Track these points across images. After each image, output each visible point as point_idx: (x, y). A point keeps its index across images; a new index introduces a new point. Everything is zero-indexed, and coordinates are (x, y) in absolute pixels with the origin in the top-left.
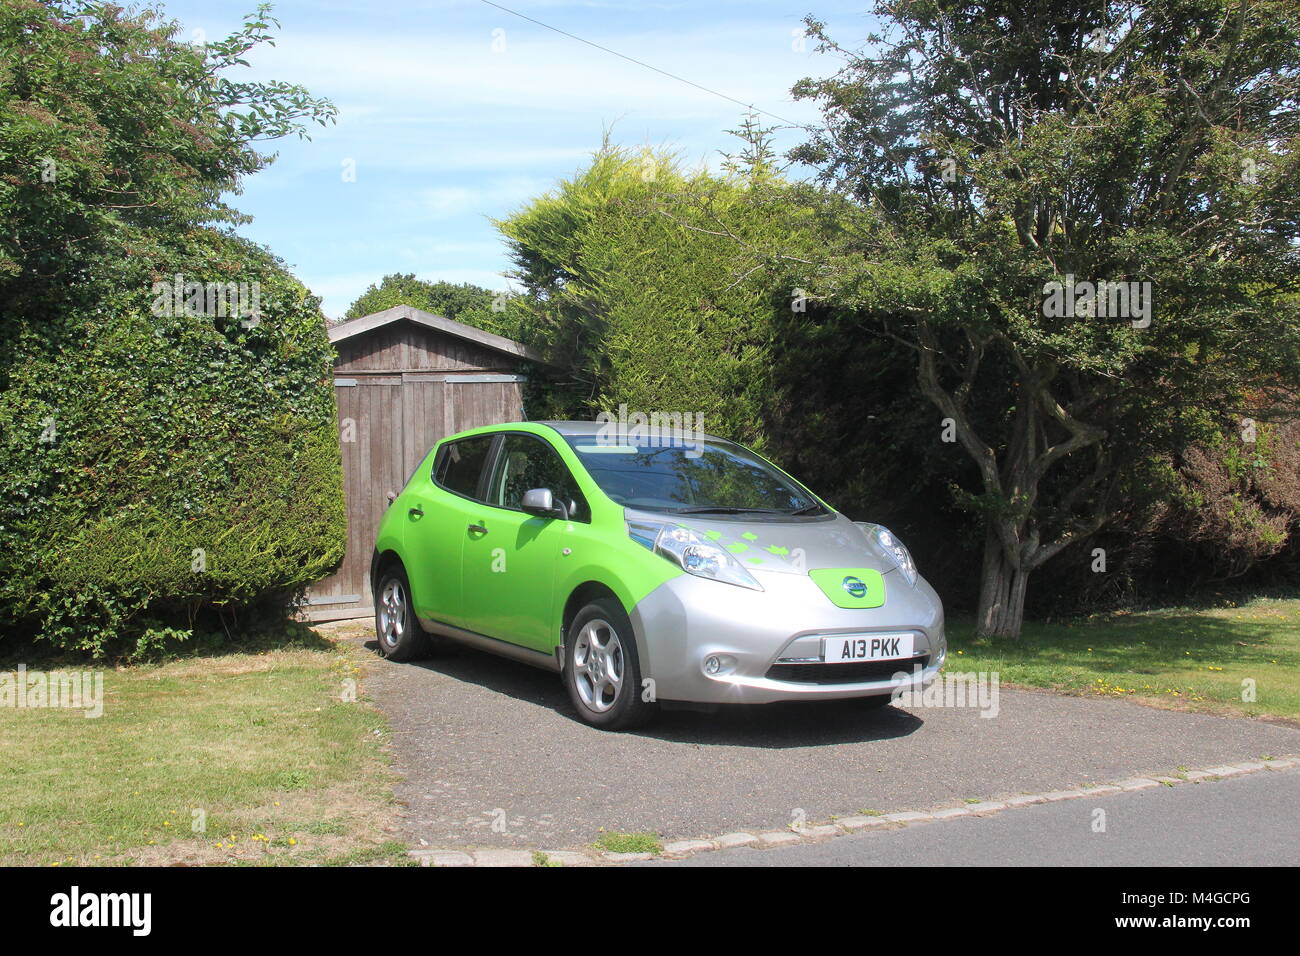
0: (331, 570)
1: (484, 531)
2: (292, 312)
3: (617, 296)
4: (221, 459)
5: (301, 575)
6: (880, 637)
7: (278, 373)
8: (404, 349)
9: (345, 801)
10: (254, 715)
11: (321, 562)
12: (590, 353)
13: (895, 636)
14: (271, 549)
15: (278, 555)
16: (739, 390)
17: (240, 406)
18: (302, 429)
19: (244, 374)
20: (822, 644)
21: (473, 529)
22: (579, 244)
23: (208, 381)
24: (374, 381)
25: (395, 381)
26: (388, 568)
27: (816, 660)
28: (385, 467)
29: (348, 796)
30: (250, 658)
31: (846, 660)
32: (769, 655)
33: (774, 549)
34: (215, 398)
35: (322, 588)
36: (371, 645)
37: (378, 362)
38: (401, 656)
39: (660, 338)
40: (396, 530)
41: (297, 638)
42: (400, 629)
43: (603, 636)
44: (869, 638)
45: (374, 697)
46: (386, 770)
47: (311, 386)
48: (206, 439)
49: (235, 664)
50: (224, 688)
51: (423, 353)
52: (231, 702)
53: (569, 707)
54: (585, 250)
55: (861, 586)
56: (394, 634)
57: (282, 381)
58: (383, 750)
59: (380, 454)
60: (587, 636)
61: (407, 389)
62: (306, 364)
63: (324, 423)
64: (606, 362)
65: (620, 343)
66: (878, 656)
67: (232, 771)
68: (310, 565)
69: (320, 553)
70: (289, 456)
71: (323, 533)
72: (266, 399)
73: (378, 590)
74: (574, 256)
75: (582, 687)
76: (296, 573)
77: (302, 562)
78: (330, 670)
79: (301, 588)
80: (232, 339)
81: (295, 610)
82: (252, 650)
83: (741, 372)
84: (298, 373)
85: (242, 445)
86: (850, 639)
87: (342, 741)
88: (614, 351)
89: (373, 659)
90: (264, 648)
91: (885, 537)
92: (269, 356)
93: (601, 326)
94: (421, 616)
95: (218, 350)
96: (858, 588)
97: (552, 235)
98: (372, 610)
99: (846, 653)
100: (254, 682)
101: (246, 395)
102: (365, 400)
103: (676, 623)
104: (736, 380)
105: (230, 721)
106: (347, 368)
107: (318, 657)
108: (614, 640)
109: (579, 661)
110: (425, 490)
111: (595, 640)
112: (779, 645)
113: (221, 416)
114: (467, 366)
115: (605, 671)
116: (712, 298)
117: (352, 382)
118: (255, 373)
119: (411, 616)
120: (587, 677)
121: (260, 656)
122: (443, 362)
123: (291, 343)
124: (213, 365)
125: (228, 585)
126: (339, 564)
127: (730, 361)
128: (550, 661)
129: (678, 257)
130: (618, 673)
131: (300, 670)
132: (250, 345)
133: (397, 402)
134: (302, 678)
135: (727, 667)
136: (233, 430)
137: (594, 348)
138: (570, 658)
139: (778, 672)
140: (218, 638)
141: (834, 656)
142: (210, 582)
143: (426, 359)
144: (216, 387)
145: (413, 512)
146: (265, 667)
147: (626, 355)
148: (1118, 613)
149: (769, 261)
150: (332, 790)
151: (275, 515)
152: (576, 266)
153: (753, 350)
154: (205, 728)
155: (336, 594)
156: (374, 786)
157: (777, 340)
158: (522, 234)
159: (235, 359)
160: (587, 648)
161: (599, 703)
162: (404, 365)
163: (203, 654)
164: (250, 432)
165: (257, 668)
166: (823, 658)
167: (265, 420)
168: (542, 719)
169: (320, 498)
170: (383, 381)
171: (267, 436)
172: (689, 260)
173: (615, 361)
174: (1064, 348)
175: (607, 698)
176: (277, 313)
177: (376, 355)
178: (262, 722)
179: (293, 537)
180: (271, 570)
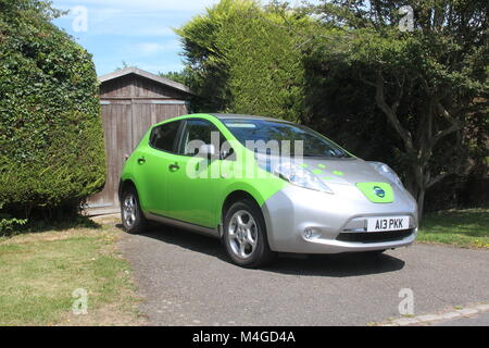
0: (100, 189)
1: (178, 168)
2: (77, 60)
3: (234, 61)
4: (42, 132)
5: (84, 192)
6: (393, 218)
7: (71, 90)
8: (132, 88)
9: (110, 316)
10: (59, 263)
11: (94, 185)
12: (221, 89)
13: (400, 218)
14: (68, 178)
15: (72, 181)
16: (290, 107)
17: (51, 106)
18: (84, 118)
19: (53, 90)
20: (366, 222)
21: (171, 167)
22: (215, 37)
23: (34, 93)
24: (118, 102)
25: (128, 102)
26: (127, 188)
27: (362, 230)
28: (124, 144)
29: (112, 314)
30: (58, 233)
31: (378, 230)
32: (338, 228)
33: (335, 172)
34: (38, 101)
35: (95, 199)
36: (119, 226)
37: (120, 93)
38: (134, 231)
39: (254, 81)
40: (131, 169)
41: (83, 222)
42: (134, 218)
43: (245, 219)
44: (388, 219)
45: (123, 252)
46: (133, 294)
47: (88, 97)
48: (33, 122)
49: (51, 236)
50: (43, 248)
51: (141, 89)
52: (47, 256)
53: (226, 256)
54: (219, 40)
55: (382, 192)
56: (131, 220)
57: (73, 94)
58: (130, 282)
59: (121, 137)
60: (236, 219)
61: (134, 107)
62: (85, 86)
63: (95, 116)
64: (229, 93)
65: (235, 83)
66: (393, 228)
67: (43, 298)
68: (88, 186)
69: (93, 180)
70: (77, 132)
71: (95, 170)
72: (65, 103)
73: (122, 200)
74: (212, 44)
75: (233, 246)
76: (81, 190)
77: (85, 185)
78: (99, 238)
79: (84, 198)
80: (46, 72)
81: (81, 209)
82: (59, 229)
83: (291, 98)
84: (81, 91)
85: (52, 125)
86: (380, 219)
87: (107, 277)
88: (233, 87)
89: (120, 233)
90: (66, 228)
91: (385, 168)
92: (66, 82)
93: (226, 76)
94: (145, 211)
95: (39, 78)
96: (381, 192)
97: (202, 34)
98: (119, 210)
99: (377, 227)
100: (60, 245)
101: (54, 101)
102: (114, 112)
103: (288, 212)
104: (289, 101)
105: (45, 267)
106: (105, 96)
107: (93, 232)
108: (252, 220)
109: (231, 232)
110: (145, 149)
111: (240, 221)
112: (343, 222)
113: (41, 110)
114: (162, 96)
115: (246, 237)
116: (277, 63)
117: (108, 102)
118: (59, 90)
119: (139, 211)
120: (236, 240)
121: (63, 232)
122: (151, 94)
123: (78, 76)
124: (37, 84)
125: (46, 196)
126: (103, 187)
127: (285, 93)
128: (215, 232)
129: (262, 43)
130: (253, 238)
131: (84, 239)
132: (56, 75)
133: (129, 113)
134: (85, 242)
135: (316, 234)
136: (48, 118)
137: (223, 87)
138: (226, 230)
139: (343, 236)
140: (41, 223)
141: (371, 228)
142: (37, 195)
143: (143, 93)
144: (38, 96)
145: (140, 160)
146: (66, 237)
147: (239, 89)
148: (451, 210)
149: (314, 38)
150: (103, 310)
151: (70, 162)
152: (214, 48)
153: (296, 88)
154: (31, 271)
155: (101, 202)
156: (128, 306)
157: (307, 84)
158: (187, 34)
159: (48, 83)
160: (236, 226)
161: (243, 254)
162: (132, 95)
163: (33, 231)
164: (57, 119)
165: (62, 238)
166: (366, 229)
167: (65, 113)
168: (213, 263)
169: (93, 153)
170: (122, 102)
171: (66, 122)
172: (267, 45)
173: (233, 92)
174: (458, 79)
175: (247, 252)
176: (70, 60)
177: (119, 90)
178: (62, 267)
179: (80, 172)
180: (69, 189)
